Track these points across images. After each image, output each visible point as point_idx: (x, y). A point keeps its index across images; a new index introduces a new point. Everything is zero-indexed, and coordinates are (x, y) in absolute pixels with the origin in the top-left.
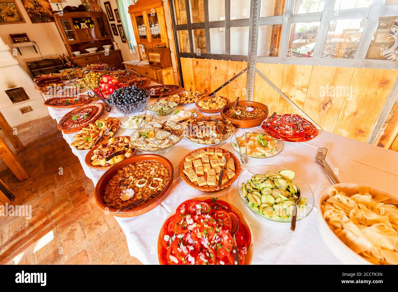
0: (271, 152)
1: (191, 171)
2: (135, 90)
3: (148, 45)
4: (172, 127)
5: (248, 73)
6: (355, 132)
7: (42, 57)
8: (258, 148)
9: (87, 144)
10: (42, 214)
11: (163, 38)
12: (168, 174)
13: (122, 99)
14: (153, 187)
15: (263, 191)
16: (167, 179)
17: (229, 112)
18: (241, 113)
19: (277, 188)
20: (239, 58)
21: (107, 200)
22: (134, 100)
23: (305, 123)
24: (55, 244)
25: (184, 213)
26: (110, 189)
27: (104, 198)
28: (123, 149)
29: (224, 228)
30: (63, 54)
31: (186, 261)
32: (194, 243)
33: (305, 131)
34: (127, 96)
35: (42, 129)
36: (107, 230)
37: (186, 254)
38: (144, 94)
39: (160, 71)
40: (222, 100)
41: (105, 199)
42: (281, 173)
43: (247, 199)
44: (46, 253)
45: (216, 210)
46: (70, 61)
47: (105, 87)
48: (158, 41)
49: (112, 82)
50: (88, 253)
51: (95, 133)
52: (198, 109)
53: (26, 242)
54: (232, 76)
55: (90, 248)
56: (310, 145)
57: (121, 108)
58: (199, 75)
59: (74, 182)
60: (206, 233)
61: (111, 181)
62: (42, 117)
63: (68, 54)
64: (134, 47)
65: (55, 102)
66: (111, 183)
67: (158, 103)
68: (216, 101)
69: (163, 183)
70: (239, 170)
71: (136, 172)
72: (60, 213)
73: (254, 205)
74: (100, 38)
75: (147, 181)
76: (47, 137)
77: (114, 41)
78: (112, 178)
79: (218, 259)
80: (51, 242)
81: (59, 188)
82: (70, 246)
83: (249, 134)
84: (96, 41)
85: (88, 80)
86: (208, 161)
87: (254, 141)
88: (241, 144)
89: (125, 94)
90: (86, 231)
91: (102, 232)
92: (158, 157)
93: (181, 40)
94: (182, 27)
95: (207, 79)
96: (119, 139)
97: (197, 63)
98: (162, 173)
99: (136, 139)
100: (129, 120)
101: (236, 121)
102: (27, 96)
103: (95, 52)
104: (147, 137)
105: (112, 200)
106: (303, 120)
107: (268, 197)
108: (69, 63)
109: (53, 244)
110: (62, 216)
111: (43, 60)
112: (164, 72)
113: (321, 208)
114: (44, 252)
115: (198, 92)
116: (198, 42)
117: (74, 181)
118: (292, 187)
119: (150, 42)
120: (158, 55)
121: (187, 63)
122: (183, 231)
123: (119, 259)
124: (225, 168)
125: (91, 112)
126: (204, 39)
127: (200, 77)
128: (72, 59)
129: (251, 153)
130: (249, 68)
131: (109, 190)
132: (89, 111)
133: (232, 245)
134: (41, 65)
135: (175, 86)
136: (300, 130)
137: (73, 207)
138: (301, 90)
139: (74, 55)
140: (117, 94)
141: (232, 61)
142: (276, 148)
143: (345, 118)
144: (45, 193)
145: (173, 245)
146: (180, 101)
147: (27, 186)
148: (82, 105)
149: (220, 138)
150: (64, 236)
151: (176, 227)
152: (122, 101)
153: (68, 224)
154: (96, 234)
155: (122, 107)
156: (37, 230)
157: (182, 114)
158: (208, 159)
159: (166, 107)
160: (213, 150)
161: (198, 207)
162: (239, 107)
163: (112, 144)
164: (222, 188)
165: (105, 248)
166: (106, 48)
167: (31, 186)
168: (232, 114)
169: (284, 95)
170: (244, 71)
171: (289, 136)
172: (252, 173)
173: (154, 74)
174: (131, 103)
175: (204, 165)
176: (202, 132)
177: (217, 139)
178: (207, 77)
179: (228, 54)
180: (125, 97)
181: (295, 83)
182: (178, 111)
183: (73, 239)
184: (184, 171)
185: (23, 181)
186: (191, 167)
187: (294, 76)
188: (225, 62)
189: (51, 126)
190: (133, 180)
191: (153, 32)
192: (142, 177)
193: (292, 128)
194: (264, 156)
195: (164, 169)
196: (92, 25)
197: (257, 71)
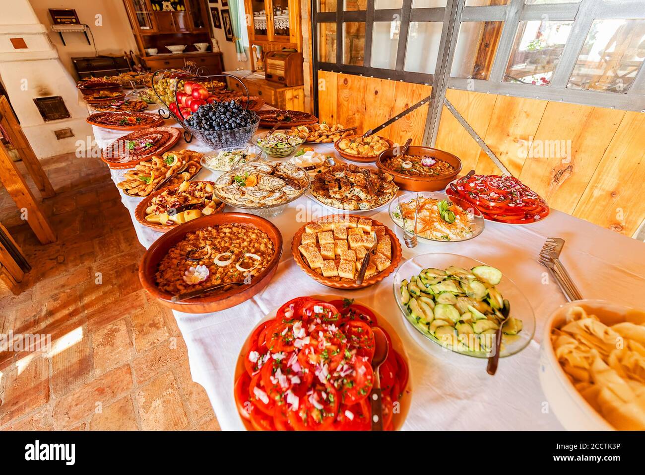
0: (460, 234)
1: (313, 249)
2: (235, 108)
3: (267, 45)
4: (289, 172)
5: (430, 105)
7: (96, 52)
8: (437, 225)
9: (143, 187)
10: (69, 299)
11: (293, 36)
12: (272, 249)
13: (211, 121)
14: (243, 268)
15: (439, 298)
16: (269, 258)
17: (391, 163)
18: (412, 167)
19: (466, 296)
20: (419, 78)
21: (161, 280)
22: (231, 125)
23: (527, 193)
25: (291, 317)
26: (168, 263)
27: (156, 276)
28: (201, 201)
29: (360, 353)
30: (131, 51)
31: (283, 403)
32: (302, 372)
33: (525, 206)
34: (220, 117)
35: (85, 168)
36: (167, 338)
37: (284, 389)
38: (248, 118)
39: (282, 91)
40: (381, 141)
41: (158, 277)
42: (475, 271)
43: (409, 308)
44: (68, 360)
45: (350, 319)
46: (140, 63)
47: (186, 101)
48: (285, 41)
49: (199, 93)
50: (133, 370)
51: (159, 171)
52: (338, 154)
54: (401, 110)
55: (137, 363)
56: (530, 232)
57: (208, 137)
58: (346, 103)
59: (124, 256)
60: (327, 357)
61: (173, 249)
63: (137, 51)
64: (244, 50)
65: (104, 120)
66: (172, 253)
67: (272, 136)
68: (369, 143)
69: (261, 264)
70: (398, 258)
71: (218, 240)
72: (97, 302)
73: (421, 320)
74: (191, 30)
75: (233, 257)
77: (214, 38)
78: (176, 246)
79: (342, 407)
80: (77, 345)
81: (101, 262)
82: (107, 355)
83: (422, 200)
84: (184, 34)
85: (161, 89)
86: (346, 237)
87: (432, 212)
88: (406, 215)
89: (217, 114)
90: (133, 334)
91: (158, 340)
92: (258, 220)
93: (323, 39)
94: (326, 18)
95: (358, 111)
96: (198, 185)
97: (346, 82)
98: (262, 247)
99: (224, 186)
100: (218, 157)
101: (400, 177)
102: (67, 111)
103: (181, 52)
104: (244, 185)
105: (169, 281)
106: (523, 187)
107: (448, 310)
109: (80, 349)
110: (100, 307)
111: (97, 57)
112: (289, 94)
113: (552, 340)
114: (65, 359)
115: (342, 127)
116: (351, 46)
117: (126, 254)
118: (495, 297)
119: (270, 40)
120: (282, 63)
121: (328, 82)
122: (285, 349)
123: (180, 386)
124: (373, 252)
125: (158, 140)
126: (362, 42)
127: (348, 106)
128: (143, 60)
129: (423, 231)
130: (433, 96)
131: (166, 264)
132: (156, 137)
133: (371, 385)
134: (94, 64)
135: (304, 114)
136: (516, 202)
137: (118, 294)
139: (148, 54)
140: (203, 112)
141: (405, 83)
142: (470, 228)
143: (593, 200)
144: (78, 267)
145: (262, 369)
146: (309, 137)
147: (52, 253)
148: (147, 128)
149: (370, 202)
150: (98, 337)
151: (273, 339)
152: (211, 124)
153: (108, 320)
154: (149, 342)
155: (210, 134)
156: (59, 324)
157: (309, 157)
158: (346, 233)
159: (284, 143)
160: (356, 219)
161: (318, 309)
162: (410, 157)
163: (184, 192)
164: (364, 284)
165: (161, 366)
166: (200, 48)
167: (58, 254)
168: (396, 166)
169: (487, 150)
170: (425, 101)
171: (494, 212)
172: (421, 267)
173: (271, 96)
174: (226, 129)
175: (338, 242)
176: (340, 188)
177: (364, 203)
178: (360, 107)
179: (399, 70)
180: (217, 118)
181: (511, 130)
182: (304, 152)
183: (112, 345)
184: (300, 248)
185: (46, 244)
186: (313, 243)
187: (512, 118)
188: (393, 84)
189: (99, 164)
190: (210, 252)
191: (278, 24)
192: (227, 249)
193: (502, 197)
194: (447, 239)
195: (266, 240)
196: (181, 7)
197: (447, 103)
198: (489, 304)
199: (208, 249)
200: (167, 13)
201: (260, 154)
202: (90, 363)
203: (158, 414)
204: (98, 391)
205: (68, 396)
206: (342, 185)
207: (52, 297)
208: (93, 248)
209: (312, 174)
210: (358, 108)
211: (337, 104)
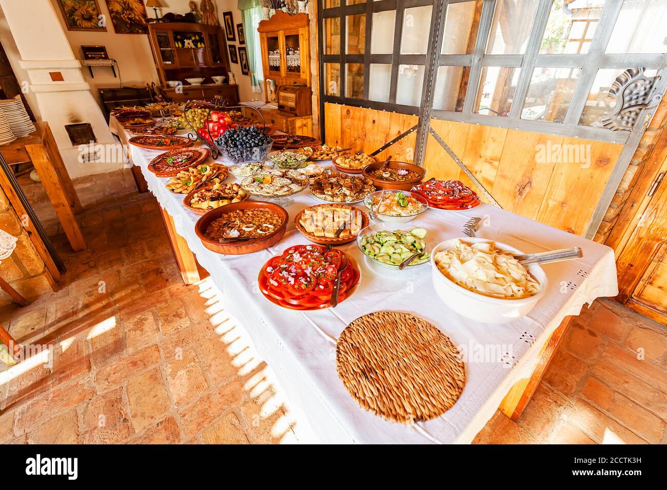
0: (409, 213)
1: (308, 222)
2: (254, 132)
3: (280, 80)
4: (295, 176)
5: (418, 132)
7: (121, 83)
8: (395, 208)
9: (185, 187)
11: (303, 72)
12: (281, 223)
13: (235, 141)
14: (262, 231)
15: (385, 244)
16: (279, 227)
17: (375, 173)
18: (390, 176)
19: (402, 243)
20: (408, 110)
22: (251, 145)
23: (465, 191)
24: (116, 333)
25: (292, 252)
26: (211, 229)
28: (230, 195)
29: (331, 264)
30: (153, 83)
32: (297, 271)
33: (462, 199)
34: (242, 138)
35: (109, 188)
36: (189, 325)
38: (264, 139)
39: (293, 120)
40: (369, 158)
42: (412, 232)
43: (365, 248)
44: (104, 341)
46: (161, 94)
47: (213, 127)
48: (296, 76)
49: (224, 121)
50: (160, 349)
51: (196, 177)
52: (334, 167)
53: (79, 325)
54: (395, 136)
55: (164, 343)
56: (466, 217)
57: (233, 154)
58: (348, 131)
59: (148, 262)
60: (312, 265)
62: (111, 171)
63: (159, 83)
64: (259, 83)
65: (143, 141)
66: (213, 224)
67: (282, 154)
68: (360, 159)
69: (274, 230)
71: (244, 218)
72: (126, 297)
73: (371, 253)
74: (210, 64)
75: (255, 226)
76: (115, 199)
77: (230, 72)
78: (215, 220)
79: (318, 284)
80: (112, 330)
81: (128, 267)
82: (137, 338)
83: (389, 195)
84: (202, 68)
85: (190, 117)
87: (393, 201)
88: (375, 203)
89: (240, 136)
90: (160, 322)
91: (181, 327)
92: (272, 205)
94: (332, 59)
95: (359, 138)
96: (227, 186)
97: (348, 113)
98: (275, 222)
99: (248, 184)
100: (242, 168)
101: (379, 182)
102: (94, 136)
103: (200, 84)
104: (262, 183)
106: (464, 187)
107: (388, 249)
108: (159, 97)
109: (114, 333)
110: (129, 301)
111: (122, 88)
112: (299, 122)
114: (102, 340)
116: (353, 83)
117: (150, 260)
118: (419, 243)
119: (283, 76)
120: (293, 96)
121: (334, 111)
122: (288, 263)
123: (201, 360)
125: (191, 157)
126: (362, 79)
127: (350, 133)
128: (164, 91)
129: (384, 211)
130: (420, 125)
132: (189, 155)
133: (335, 276)
134: (118, 94)
135: (311, 138)
136: (455, 196)
137: (145, 292)
138: (491, 163)
139: (168, 86)
140: (230, 134)
141: (397, 114)
142: (418, 211)
143: (549, 209)
144: (107, 270)
145: (274, 273)
146: (313, 155)
147: (84, 259)
148: (180, 148)
149: (353, 197)
150: (129, 324)
151: (281, 261)
152: (235, 143)
153: (137, 311)
154: (173, 328)
155: (234, 151)
156: (94, 314)
157: (311, 168)
158: (332, 214)
159: (292, 159)
160: (341, 206)
161: (309, 248)
162: (389, 169)
163: (218, 190)
165: (184, 346)
166: (217, 81)
167: (89, 260)
168: (378, 175)
169: (465, 169)
170: (414, 129)
171: (439, 203)
172: (378, 230)
173: (283, 125)
174: (247, 147)
175: (326, 218)
176: (332, 188)
177: (349, 198)
178: (360, 134)
179: (392, 103)
180: (240, 139)
181: (483, 152)
182: (307, 165)
183: (142, 330)
184: (300, 221)
185: (78, 252)
186: (309, 219)
187: (483, 142)
188: (388, 114)
189: (121, 185)
190: (239, 223)
191: (290, 62)
192: (251, 223)
193: (446, 193)
194: (399, 215)
195: (277, 218)
196: (201, 44)
197: (432, 131)
198: (415, 246)
199: (238, 222)
200: (189, 49)
201: (274, 166)
202: (123, 344)
204: (132, 364)
205: (107, 367)
206: (334, 186)
207: (87, 294)
208: (121, 255)
209: (313, 180)
210: (359, 134)
211: (341, 131)
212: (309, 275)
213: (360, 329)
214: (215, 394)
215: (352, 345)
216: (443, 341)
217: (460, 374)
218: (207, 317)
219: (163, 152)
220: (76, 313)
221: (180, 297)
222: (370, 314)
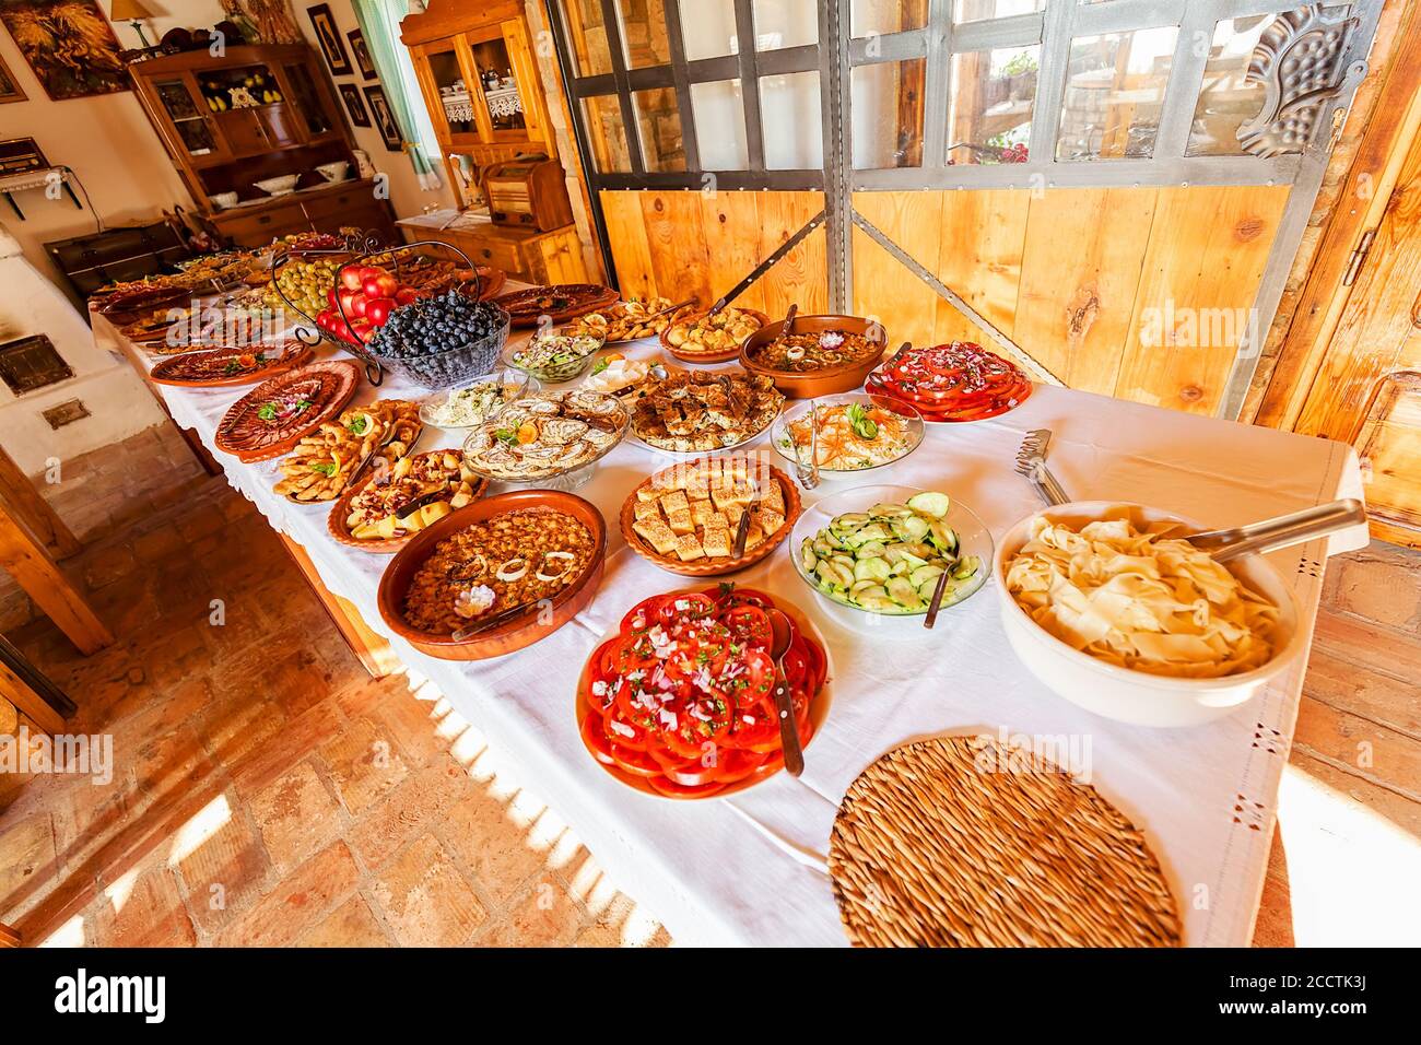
0: (887, 452)
1: (658, 524)
2: (460, 305)
3: (483, 154)
4: (590, 406)
5: (828, 228)
6: (1178, 393)
7: (99, 221)
8: (850, 446)
9: (326, 483)
10: (179, 749)
11: (534, 127)
12: (590, 539)
13: (420, 338)
14: (548, 576)
15: (860, 552)
16: (588, 553)
17: (768, 354)
18: (805, 355)
19: (900, 541)
20: (796, 180)
22: (460, 339)
23: (993, 366)
24: (237, 834)
25: (643, 625)
26: (420, 595)
27: (407, 618)
28: (443, 485)
29: (752, 645)
30: (176, 207)
31: (656, 726)
32: (674, 686)
33: (991, 387)
34: (435, 326)
35: (133, 479)
36: (405, 775)
37: (653, 711)
38: (488, 319)
39: (533, 243)
40: (743, 318)
41: (412, 618)
42: (913, 504)
43: (817, 575)
44: (213, 862)
45: (733, 607)
46: (204, 229)
47: (354, 305)
48: (518, 139)
49: (378, 287)
50: (353, 849)
51: (345, 449)
52: (670, 354)
53: (141, 836)
54: (777, 244)
55: (358, 833)
57: (420, 369)
58: (667, 248)
59: (273, 641)
60: (705, 659)
61: (421, 573)
62: (126, 437)
63: (192, 203)
64: (432, 166)
65: (186, 371)
66: (420, 579)
67: (539, 345)
68: (723, 324)
69: (577, 564)
70: (795, 510)
71: (494, 543)
72: (241, 741)
73: (836, 587)
74: (305, 139)
75: (527, 563)
76: (155, 504)
77: (357, 148)
78: (423, 566)
79: (737, 714)
80: (225, 830)
81: (225, 664)
82: (291, 834)
83: (824, 411)
84: (289, 152)
85: (291, 286)
86: (707, 496)
87: (840, 426)
88: (800, 440)
89: (428, 322)
90: (335, 784)
91: (388, 783)
92: (556, 497)
93: (597, 128)
94: (596, 87)
95: (695, 260)
96: (427, 460)
97: (659, 207)
98: (572, 539)
99: (481, 451)
100: (451, 402)
101: (786, 378)
102: (62, 364)
103: (292, 190)
104: (515, 443)
106: (988, 356)
107: (873, 565)
108: (200, 238)
109: (233, 835)
110: (250, 749)
111: (104, 233)
112: (548, 246)
113: (1003, 568)
114: (206, 861)
115: (668, 302)
116: (656, 133)
117: (275, 637)
118: (941, 534)
119: (487, 142)
120: (522, 186)
121: (625, 207)
122: (643, 665)
123: (455, 854)
124: (753, 508)
125: (318, 393)
126: (675, 121)
127: (673, 252)
128: (210, 222)
129: (829, 459)
130: (829, 210)
131: (417, 597)
132: (311, 387)
133: (773, 679)
134: (101, 249)
135: (589, 287)
136: (975, 385)
137: (281, 717)
138: (1001, 271)
139: (217, 208)
140: (401, 324)
141: (773, 193)
142: (904, 441)
143: (1143, 352)
144: (179, 684)
145: (617, 699)
146: (610, 332)
147: (113, 668)
148: (285, 373)
149: (739, 431)
150: (263, 806)
151: (622, 659)
152: (421, 343)
153: (275, 770)
154: (371, 791)
155: (423, 363)
156: (173, 799)
157: (618, 371)
158: (706, 489)
159: (566, 353)
160: (719, 464)
161: (681, 605)
162: (798, 337)
163: (407, 476)
164: (748, 560)
165: (407, 828)
166: (331, 175)
167: (127, 668)
168: (777, 359)
169: (948, 294)
170: (816, 221)
171: (943, 407)
172: (830, 515)
174: (451, 348)
175: (695, 504)
176: (684, 417)
177: (729, 434)
178: (696, 250)
179: (757, 170)
180: (429, 330)
181: (981, 251)
182: (606, 365)
183: (297, 814)
184: (635, 526)
185: (93, 654)
186: (655, 514)
187: (978, 228)
188: (752, 197)
189: (161, 464)
190: (485, 564)
191: (496, 106)
192: (514, 554)
193: (952, 381)
194: (867, 464)
195: (575, 527)
196: (271, 94)
197: (858, 219)
198: (932, 545)
199: (481, 559)
200: (244, 111)
201: (527, 382)
202: (260, 857)
203: (424, 913)
204: (294, 902)
205: (235, 925)
206: (686, 410)
207: (141, 753)
208: (201, 639)
209: (630, 401)
210: (693, 253)
211: (652, 253)
212: (708, 690)
213: (873, 811)
214: (506, 928)
215: (868, 865)
216: (1084, 802)
217: (1158, 892)
218: (444, 745)
219: (245, 390)
220: (126, 809)
221: (367, 711)
222: (883, 759)
